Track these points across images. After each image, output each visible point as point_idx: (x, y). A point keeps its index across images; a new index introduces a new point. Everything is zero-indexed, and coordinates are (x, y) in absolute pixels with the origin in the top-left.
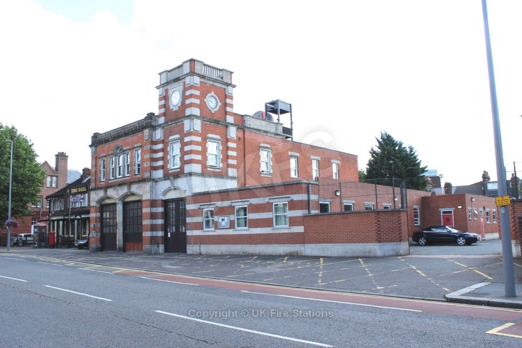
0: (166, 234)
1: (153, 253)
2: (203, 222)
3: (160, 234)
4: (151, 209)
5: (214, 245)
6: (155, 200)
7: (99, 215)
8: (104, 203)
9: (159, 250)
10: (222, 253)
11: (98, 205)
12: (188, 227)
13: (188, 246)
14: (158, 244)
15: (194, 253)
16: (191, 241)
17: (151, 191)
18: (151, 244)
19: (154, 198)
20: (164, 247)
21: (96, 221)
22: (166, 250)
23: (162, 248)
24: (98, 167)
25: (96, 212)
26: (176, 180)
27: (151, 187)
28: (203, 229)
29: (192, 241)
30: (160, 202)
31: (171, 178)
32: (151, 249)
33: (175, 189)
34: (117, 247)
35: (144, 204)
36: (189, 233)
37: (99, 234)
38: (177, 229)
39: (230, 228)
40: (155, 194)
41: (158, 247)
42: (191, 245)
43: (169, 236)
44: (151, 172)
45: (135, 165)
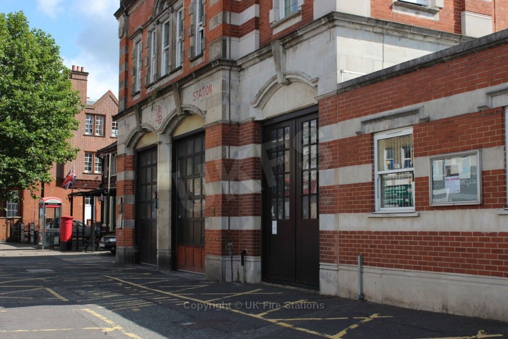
0: (266, 225)
1: (228, 280)
2: (373, 183)
3: (249, 223)
4: (224, 150)
5: (412, 273)
6: (238, 124)
7: (131, 175)
8: (140, 146)
9: (245, 271)
10: (445, 307)
11: (130, 153)
12: (326, 201)
13: (323, 265)
14: (244, 254)
15: (343, 295)
16: (333, 249)
17: (226, 97)
18: (224, 253)
19: (234, 118)
20: (259, 265)
21: (125, 192)
22: (266, 273)
23: (253, 267)
24: (130, 61)
25: (125, 169)
26: (290, 52)
27: (227, 86)
28: (372, 209)
29: (335, 250)
30: (250, 128)
31: (277, 47)
32: (223, 268)
33: (288, 82)
34: (158, 256)
35: (209, 137)
36: (328, 223)
37: (132, 222)
38: (296, 209)
39: (482, 206)
40: (239, 107)
41: (243, 262)
42: (333, 266)
43: (274, 232)
44: (224, 42)
45: (193, 35)
